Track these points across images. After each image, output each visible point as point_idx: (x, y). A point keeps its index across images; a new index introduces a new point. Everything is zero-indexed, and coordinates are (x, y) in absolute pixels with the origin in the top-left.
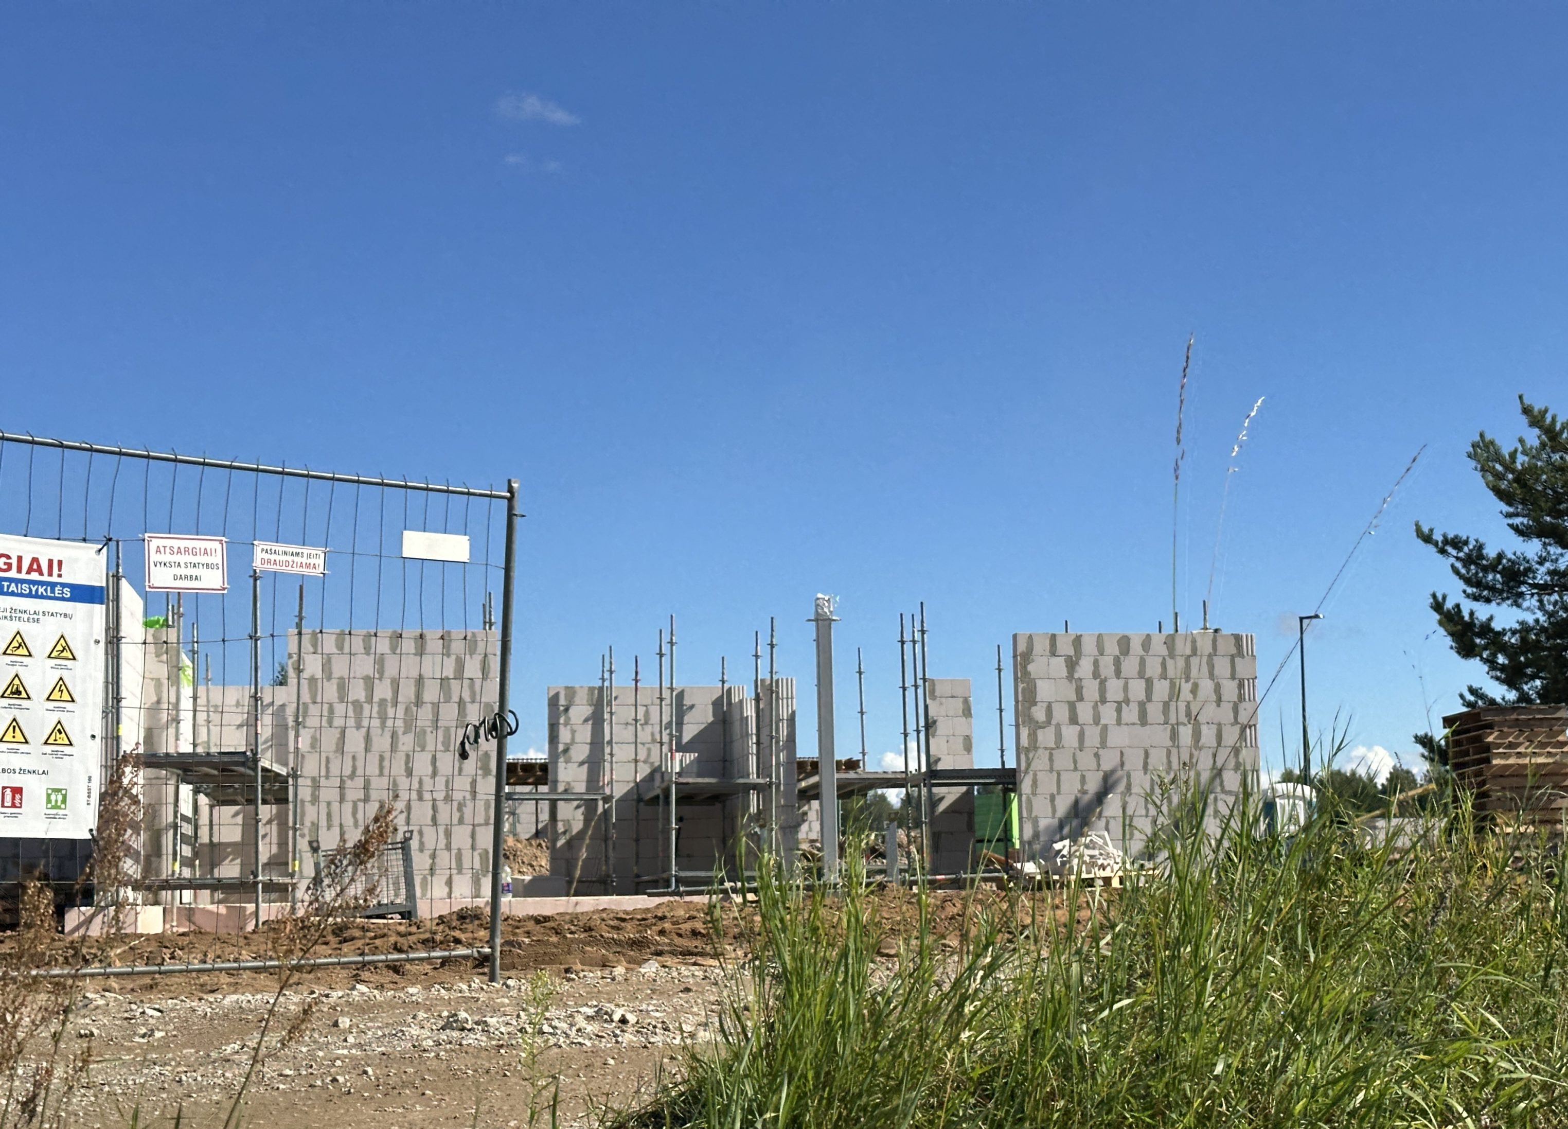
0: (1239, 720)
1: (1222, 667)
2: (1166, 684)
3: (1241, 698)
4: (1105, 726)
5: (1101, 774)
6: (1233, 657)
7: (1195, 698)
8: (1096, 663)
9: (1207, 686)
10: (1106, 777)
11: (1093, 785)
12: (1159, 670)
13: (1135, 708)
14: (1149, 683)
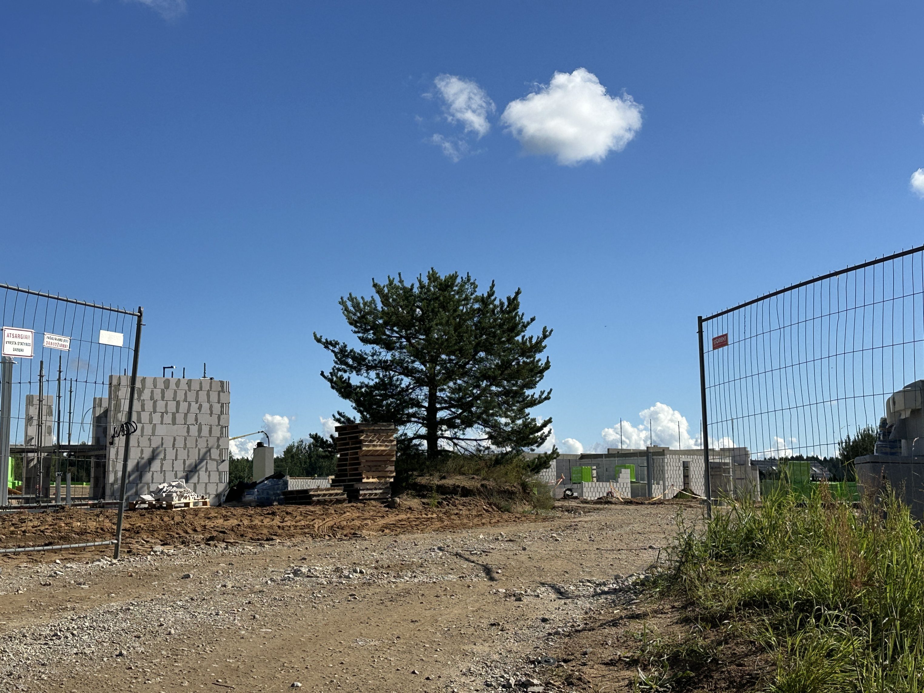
0: (221, 424)
1: (214, 396)
2: (186, 404)
3: (222, 412)
4: (155, 424)
5: (151, 449)
6: (219, 392)
7: (200, 411)
8: (152, 392)
9: (206, 406)
10: (153, 451)
11: (147, 455)
12: (183, 397)
13: (170, 415)
14: (178, 403)
